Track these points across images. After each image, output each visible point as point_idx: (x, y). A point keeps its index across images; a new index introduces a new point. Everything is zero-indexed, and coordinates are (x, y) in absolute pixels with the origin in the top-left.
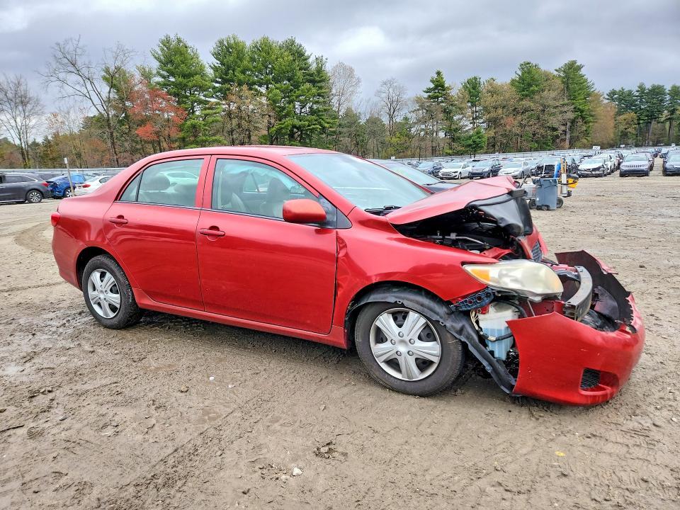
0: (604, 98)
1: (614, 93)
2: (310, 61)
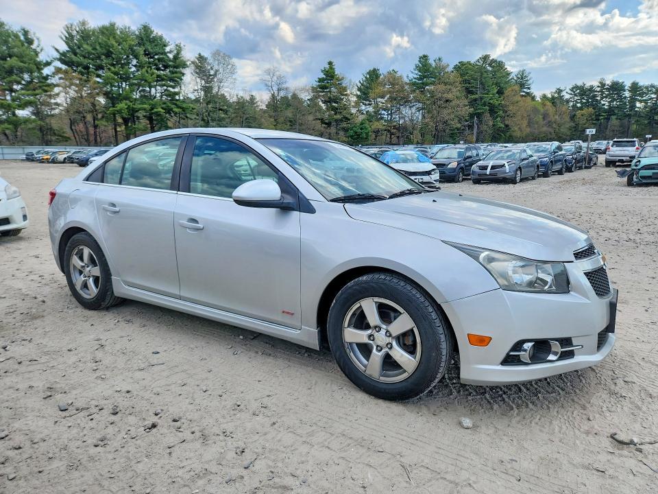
0: (567, 92)
1: (577, 87)
2: (168, 49)
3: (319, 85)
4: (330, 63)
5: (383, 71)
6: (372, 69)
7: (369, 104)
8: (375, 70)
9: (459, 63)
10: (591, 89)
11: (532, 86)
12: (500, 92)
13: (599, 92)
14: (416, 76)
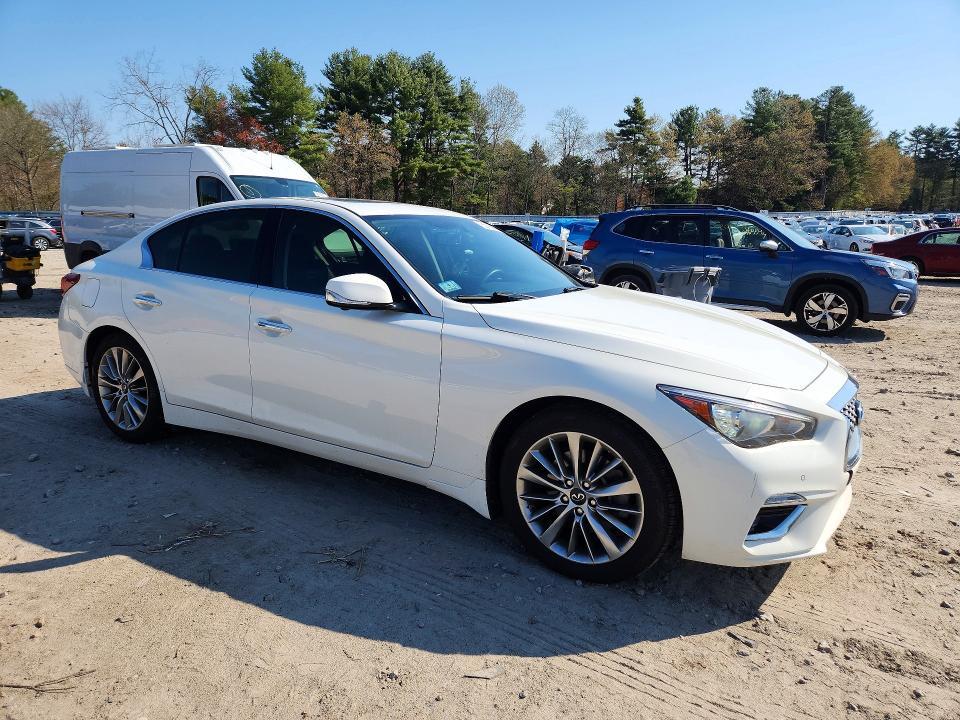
0: (906, 138)
1: (921, 130)
4: (637, 101)
5: (702, 111)
6: (685, 106)
8: (691, 109)
10: (943, 133)
13: (954, 137)
14: (748, 118)
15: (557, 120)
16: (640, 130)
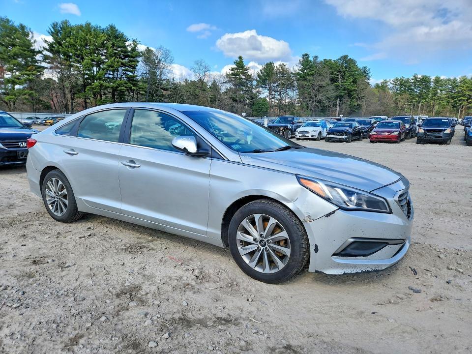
0: (391, 83)
1: (397, 80)
2: (127, 43)
3: (232, 73)
4: (240, 58)
5: (276, 65)
6: (268, 62)
7: (266, 88)
8: (270, 63)
9: (324, 60)
10: (408, 81)
11: (371, 78)
12: (354, 82)
13: (413, 83)
14: (299, 69)
15: (195, 66)
16: (243, 73)
